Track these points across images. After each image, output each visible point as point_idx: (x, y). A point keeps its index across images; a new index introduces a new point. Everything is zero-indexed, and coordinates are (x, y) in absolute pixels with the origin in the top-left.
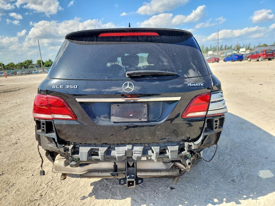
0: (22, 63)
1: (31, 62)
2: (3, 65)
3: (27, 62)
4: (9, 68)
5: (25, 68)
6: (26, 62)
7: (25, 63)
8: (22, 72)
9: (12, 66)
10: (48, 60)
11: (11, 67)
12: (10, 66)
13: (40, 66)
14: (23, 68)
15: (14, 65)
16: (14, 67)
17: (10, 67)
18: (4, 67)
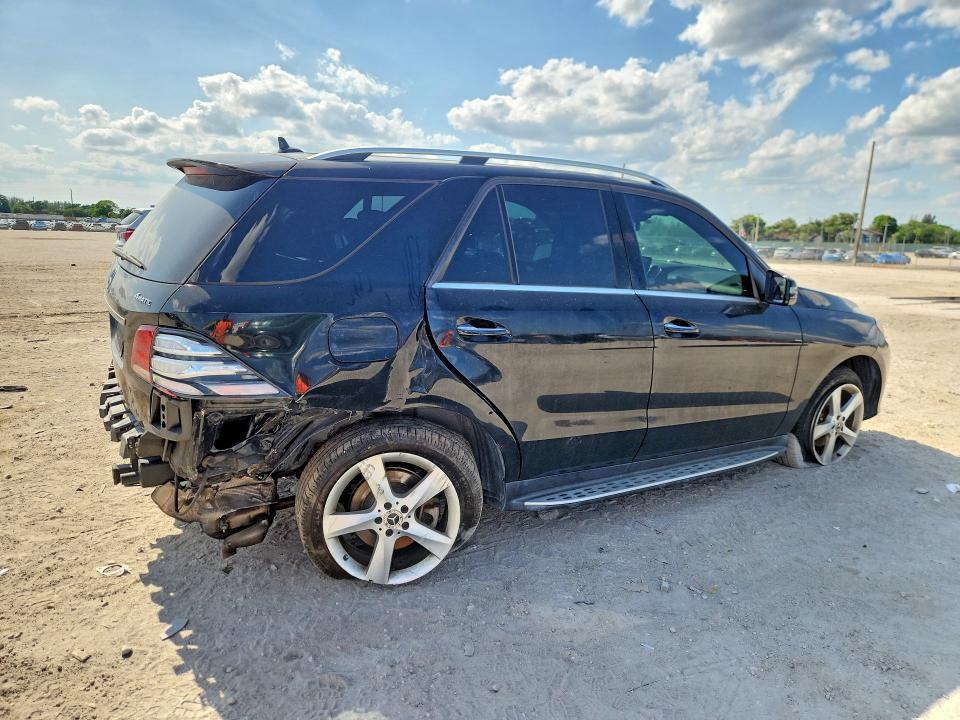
0: (819, 224)
1: (852, 222)
2: (762, 224)
3: (839, 221)
4: (775, 236)
5: (826, 239)
6: (835, 219)
7: (832, 223)
8: (790, 253)
9: (786, 230)
10: (920, 219)
11: (782, 234)
12: (781, 228)
13: (879, 239)
14: (820, 239)
15: (794, 227)
16: (790, 233)
17: (780, 232)
18: (761, 232)
